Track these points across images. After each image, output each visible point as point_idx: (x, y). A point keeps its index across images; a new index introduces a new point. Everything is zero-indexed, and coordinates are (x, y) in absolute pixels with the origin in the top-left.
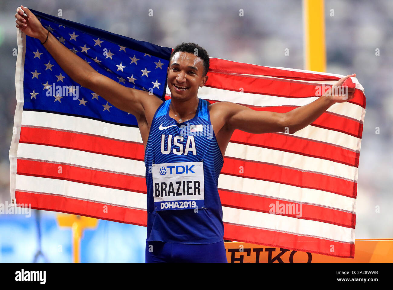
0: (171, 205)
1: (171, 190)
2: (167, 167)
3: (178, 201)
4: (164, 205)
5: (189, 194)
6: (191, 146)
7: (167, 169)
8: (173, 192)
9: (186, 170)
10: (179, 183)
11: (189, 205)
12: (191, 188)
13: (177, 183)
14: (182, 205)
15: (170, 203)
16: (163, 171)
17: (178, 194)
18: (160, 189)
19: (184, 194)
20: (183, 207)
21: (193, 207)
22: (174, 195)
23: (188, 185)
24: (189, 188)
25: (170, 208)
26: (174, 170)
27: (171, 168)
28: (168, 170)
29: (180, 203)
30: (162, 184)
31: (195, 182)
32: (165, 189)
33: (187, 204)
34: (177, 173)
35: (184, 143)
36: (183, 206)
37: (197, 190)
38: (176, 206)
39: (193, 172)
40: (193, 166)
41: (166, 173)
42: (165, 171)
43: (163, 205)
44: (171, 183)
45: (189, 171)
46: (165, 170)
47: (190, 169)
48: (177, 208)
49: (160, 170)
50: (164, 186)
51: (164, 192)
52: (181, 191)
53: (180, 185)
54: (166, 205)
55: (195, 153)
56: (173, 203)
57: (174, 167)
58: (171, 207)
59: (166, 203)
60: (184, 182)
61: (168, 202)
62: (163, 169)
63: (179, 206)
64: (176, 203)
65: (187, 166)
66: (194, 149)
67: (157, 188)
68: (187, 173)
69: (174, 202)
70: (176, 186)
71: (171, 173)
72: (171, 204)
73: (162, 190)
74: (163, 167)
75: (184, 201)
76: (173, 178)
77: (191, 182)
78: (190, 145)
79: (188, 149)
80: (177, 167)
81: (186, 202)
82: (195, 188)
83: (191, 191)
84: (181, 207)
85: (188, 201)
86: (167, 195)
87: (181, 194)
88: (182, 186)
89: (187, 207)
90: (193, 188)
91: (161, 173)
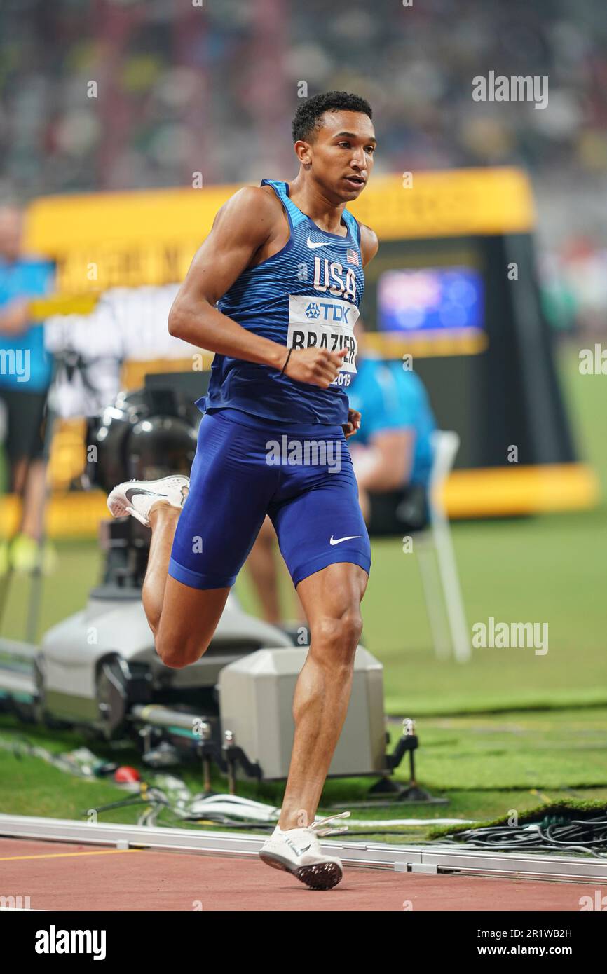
2: (322, 305)
5: (345, 359)
6: (351, 286)
7: (320, 308)
10: (336, 338)
11: (344, 380)
13: (333, 336)
16: (313, 311)
18: (305, 344)
20: (336, 383)
21: (348, 385)
23: (345, 343)
26: (330, 310)
27: (327, 306)
28: (322, 311)
30: (310, 334)
31: (351, 339)
32: (313, 345)
33: (342, 377)
34: (335, 318)
36: (337, 381)
37: (352, 354)
40: (348, 310)
41: (317, 315)
42: (317, 312)
44: (324, 336)
46: (317, 308)
49: (309, 308)
50: (312, 339)
53: (336, 342)
57: (331, 306)
60: (341, 336)
62: (313, 308)
66: (354, 293)
67: (298, 340)
70: (330, 341)
71: (326, 318)
73: (309, 345)
74: (313, 304)
76: (329, 328)
77: (348, 338)
80: (336, 307)
81: (341, 374)
82: (352, 350)
85: (344, 373)
88: (338, 345)
89: (342, 383)
90: (350, 349)
91: (310, 315)
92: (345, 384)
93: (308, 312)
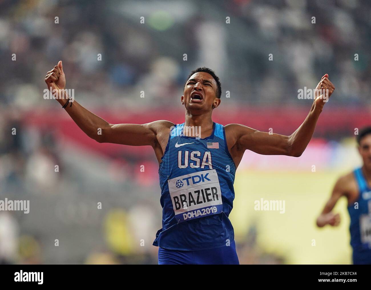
0: (194, 214)
1: (191, 200)
2: (183, 179)
3: (200, 209)
4: (187, 215)
5: (209, 200)
7: (183, 181)
8: (194, 201)
9: (202, 178)
10: (198, 192)
11: (211, 211)
12: (210, 194)
13: (195, 192)
14: (204, 212)
15: (192, 212)
16: (179, 184)
17: (198, 203)
18: (180, 202)
20: (206, 214)
21: (215, 212)
22: (195, 204)
23: (206, 192)
25: (193, 217)
26: (190, 181)
27: (187, 179)
28: (185, 182)
29: (202, 210)
30: (181, 196)
31: (212, 188)
32: (185, 200)
33: (209, 210)
34: (194, 183)
35: (201, 158)
36: (206, 212)
38: (199, 214)
39: (209, 180)
40: (207, 174)
42: (182, 184)
43: (185, 216)
44: (190, 194)
45: (205, 179)
46: (181, 182)
47: (205, 177)
49: (177, 183)
50: (183, 198)
51: (184, 203)
52: (201, 199)
53: (199, 194)
54: (189, 215)
55: (211, 168)
56: (195, 212)
57: (190, 178)
58: (194, 215)
59: (189, 213)
60: (202, 190)
62: (179, 182)
65: (202, 175)
67: (177, 201)
68: (203, 181)
69: (196, 210)
70: (195, 196)
71: (188, 184)
73: (182, 202)
74: (178, 180)
75: (205, 208)
76: (192, 189)
77: (209, 189)
78: (206, 160)
80: (193, 177)
81: (208, 208)
82: (214, 194)
84: (204, 214)
85: (210, 207)
87: (201, 202)
88: (201, 195)
89: (209, 213)
90: (212, 194)
92: (213, 212)
93: (177, 185)
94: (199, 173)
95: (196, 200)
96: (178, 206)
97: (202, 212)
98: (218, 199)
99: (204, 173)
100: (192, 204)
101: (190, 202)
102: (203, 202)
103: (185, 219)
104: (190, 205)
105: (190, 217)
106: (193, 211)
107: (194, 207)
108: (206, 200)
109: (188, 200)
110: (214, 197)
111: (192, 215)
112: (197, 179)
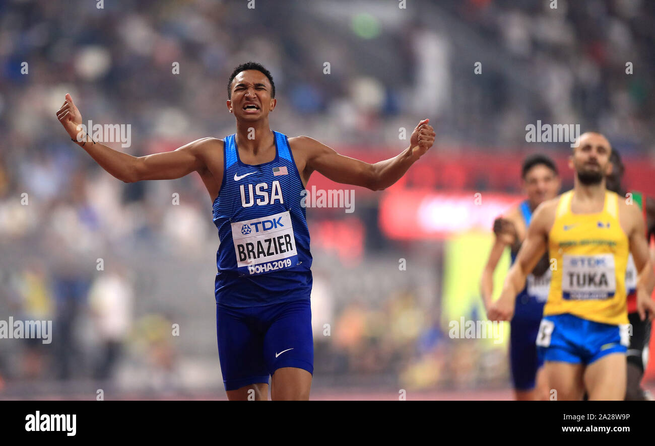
0: (263, 268)
1: (260, 250)
2: (251, 224)
3: (271, 262)
4: (254, 269)
5: (282, 251)
6: (277, 194)
7: (250, 227)
8: (263, 252)
9: (274, 224)
10: (269, 240)
11: (284, 264)
12: (283, 244)
13: (266, 241)
14: (276, 266)
15: (261, 266)
16: (246, 230)
17: (269, 254)
18: (246, 251)
19: (277, 253)
20: (278, 268)
21: (289, 266)
22: (265, 256)
23: (279, 241)
24: (281, 245)
25: (262, 271)
26: (260, 226)
27: (256, 224)
28: (253, 228)
29: (274, 264)
30: (247, 245)
31: (286, 236)
32: (252, 251)
33: (282, 263)
34: (265, 229)
35: (269, 191)
36: (278, 266)
37: (289, 245)
38: (270, 269)
39: (282, 225)
40: (280, 218)
41: (250, 231)
42: (249, 230)
43: (252, 270)
44: (259, 243)
45: (277, 224)
46: (249, 227)
47: (278, 222)
48: (270, 270)
49: (243, 229)
50: (250, 247)
51: (251, 254)
52: (272, 250)
53: (270, 244)
54: (258, 269)
55: (282, 202)
56: (265, 265)
57: (260, 223)
58: (264, 270)
59: (257, 267)
60: (274, 239)
61: (259, 265)
62: (246, 228)
63: (273, 268)
64: (269, 264)
65: (274, 220)
66: (280, 197)
67: (241, 250)
68: (276, 227)
69: (266, 263)
70: (265, 245)
71: (257, 231)
72: (263, 266)
73: (249, 252)
74: (245, 225)
75: (277, 261)
76: (262, 237)
77: (281, 237)
78: (276, 192)
79: (274, 197)
80: (264, 222)
81: (281, 262)
82: (287, 243)
83: (284, 247)
84: (275, 268)
85: (282, 260)
86: (257, 257)
87: (273, 254)
88: (272, 244)
89: (282, 267)
90: (285, 243)
91: (244, 233)
92: (286, 266)
93: (243, 231)
94: (271, 218)
95: (266, 251)
96: (243, 257)
97: (273, 266)
98: (292, 249)
99: (276, 217)
100: (262, 255)
101: (259, 253)
102: (275, 253)
103: (251, 273)
104: (259, 257)
105: (258, 272)
106: (263, 265)
107: (263, 259)
108: (279, 251)
109: (256, 250)
110: (287, 246)
111: (261, 269)
112: (268, 225)
